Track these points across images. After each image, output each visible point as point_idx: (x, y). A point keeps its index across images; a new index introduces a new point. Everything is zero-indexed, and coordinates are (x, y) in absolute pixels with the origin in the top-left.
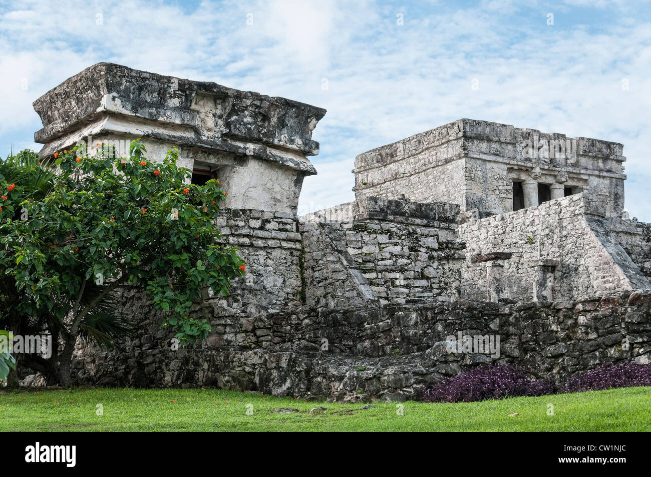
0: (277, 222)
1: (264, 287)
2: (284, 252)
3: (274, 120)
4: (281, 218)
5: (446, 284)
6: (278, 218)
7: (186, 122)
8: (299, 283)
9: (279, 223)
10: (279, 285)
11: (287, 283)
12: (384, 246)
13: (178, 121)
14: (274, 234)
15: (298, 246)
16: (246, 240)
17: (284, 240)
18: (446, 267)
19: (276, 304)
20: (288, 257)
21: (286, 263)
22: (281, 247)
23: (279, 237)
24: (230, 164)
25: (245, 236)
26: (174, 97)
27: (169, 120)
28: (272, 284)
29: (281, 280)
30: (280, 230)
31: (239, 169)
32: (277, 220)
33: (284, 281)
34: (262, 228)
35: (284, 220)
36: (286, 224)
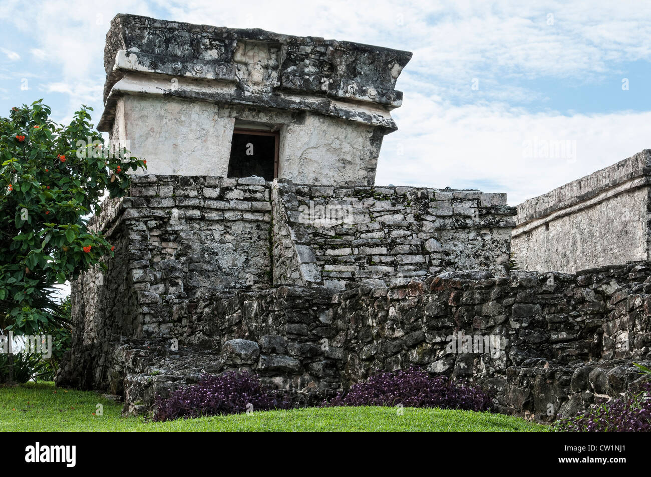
0: (241, 190)
1: (220, 268)
2: (248, 225)
3: (342, 69)
4: (248, 185)
5: (487, 258)
6: (242, 185)
7: (221, 76)
8: (267, 262)
9: (245, 191)
10: (240, 265)
11: (251, 263)
12: (378, 214)
13: (210, 76)
14: (232, 204)
15: (266, 218)
16: (197, 213)
17: (247, 211)
18: (488, 238)
19: (234, 287)
20: (254, 231)
21: (251, 238)
22: (243, 220)
23: (240, 208)
24: (286, 122)
25: (194, 207)
26: (211, 49)
27: (198, 76)
28: (230, 264)
29: (243, 259)
30: (246, 199)
31: (295, 127)
32: (241, 187)
33: (247, 259)
34: (221, 198)
35: (251, 188)
36: (256, 192)
